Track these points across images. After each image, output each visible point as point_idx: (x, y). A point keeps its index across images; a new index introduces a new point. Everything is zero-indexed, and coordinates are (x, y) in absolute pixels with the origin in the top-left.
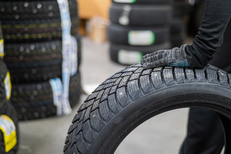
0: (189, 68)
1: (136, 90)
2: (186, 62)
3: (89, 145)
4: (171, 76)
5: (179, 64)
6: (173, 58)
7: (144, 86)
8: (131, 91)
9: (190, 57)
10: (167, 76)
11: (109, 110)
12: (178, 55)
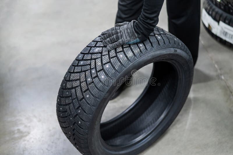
0: (140, 43)
1: (113, 72)
2: (138, 40)
3: (91, 115)
4: (132, 54)
5: (133, 42)
6: (128, 39)
7: (118, 67)
8: (110, 73)
9: (140, 36)
10: (130, 56)
11: (99, 91)
12: (131, 35)
